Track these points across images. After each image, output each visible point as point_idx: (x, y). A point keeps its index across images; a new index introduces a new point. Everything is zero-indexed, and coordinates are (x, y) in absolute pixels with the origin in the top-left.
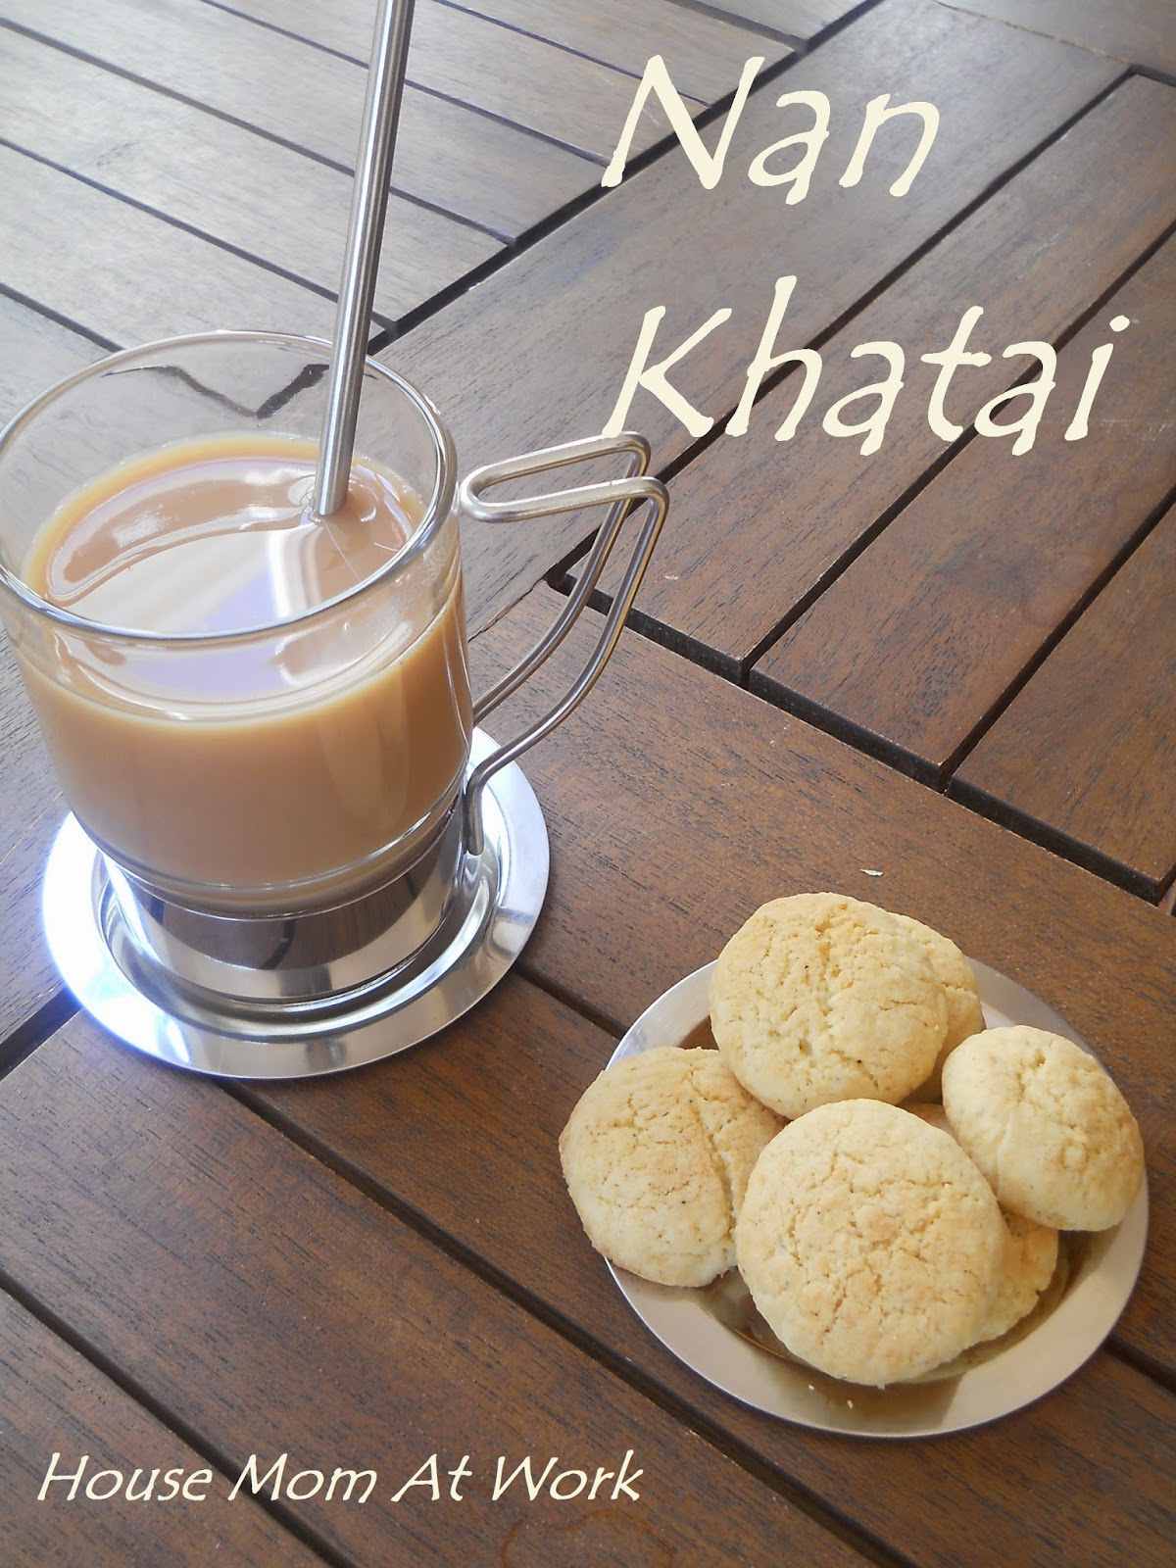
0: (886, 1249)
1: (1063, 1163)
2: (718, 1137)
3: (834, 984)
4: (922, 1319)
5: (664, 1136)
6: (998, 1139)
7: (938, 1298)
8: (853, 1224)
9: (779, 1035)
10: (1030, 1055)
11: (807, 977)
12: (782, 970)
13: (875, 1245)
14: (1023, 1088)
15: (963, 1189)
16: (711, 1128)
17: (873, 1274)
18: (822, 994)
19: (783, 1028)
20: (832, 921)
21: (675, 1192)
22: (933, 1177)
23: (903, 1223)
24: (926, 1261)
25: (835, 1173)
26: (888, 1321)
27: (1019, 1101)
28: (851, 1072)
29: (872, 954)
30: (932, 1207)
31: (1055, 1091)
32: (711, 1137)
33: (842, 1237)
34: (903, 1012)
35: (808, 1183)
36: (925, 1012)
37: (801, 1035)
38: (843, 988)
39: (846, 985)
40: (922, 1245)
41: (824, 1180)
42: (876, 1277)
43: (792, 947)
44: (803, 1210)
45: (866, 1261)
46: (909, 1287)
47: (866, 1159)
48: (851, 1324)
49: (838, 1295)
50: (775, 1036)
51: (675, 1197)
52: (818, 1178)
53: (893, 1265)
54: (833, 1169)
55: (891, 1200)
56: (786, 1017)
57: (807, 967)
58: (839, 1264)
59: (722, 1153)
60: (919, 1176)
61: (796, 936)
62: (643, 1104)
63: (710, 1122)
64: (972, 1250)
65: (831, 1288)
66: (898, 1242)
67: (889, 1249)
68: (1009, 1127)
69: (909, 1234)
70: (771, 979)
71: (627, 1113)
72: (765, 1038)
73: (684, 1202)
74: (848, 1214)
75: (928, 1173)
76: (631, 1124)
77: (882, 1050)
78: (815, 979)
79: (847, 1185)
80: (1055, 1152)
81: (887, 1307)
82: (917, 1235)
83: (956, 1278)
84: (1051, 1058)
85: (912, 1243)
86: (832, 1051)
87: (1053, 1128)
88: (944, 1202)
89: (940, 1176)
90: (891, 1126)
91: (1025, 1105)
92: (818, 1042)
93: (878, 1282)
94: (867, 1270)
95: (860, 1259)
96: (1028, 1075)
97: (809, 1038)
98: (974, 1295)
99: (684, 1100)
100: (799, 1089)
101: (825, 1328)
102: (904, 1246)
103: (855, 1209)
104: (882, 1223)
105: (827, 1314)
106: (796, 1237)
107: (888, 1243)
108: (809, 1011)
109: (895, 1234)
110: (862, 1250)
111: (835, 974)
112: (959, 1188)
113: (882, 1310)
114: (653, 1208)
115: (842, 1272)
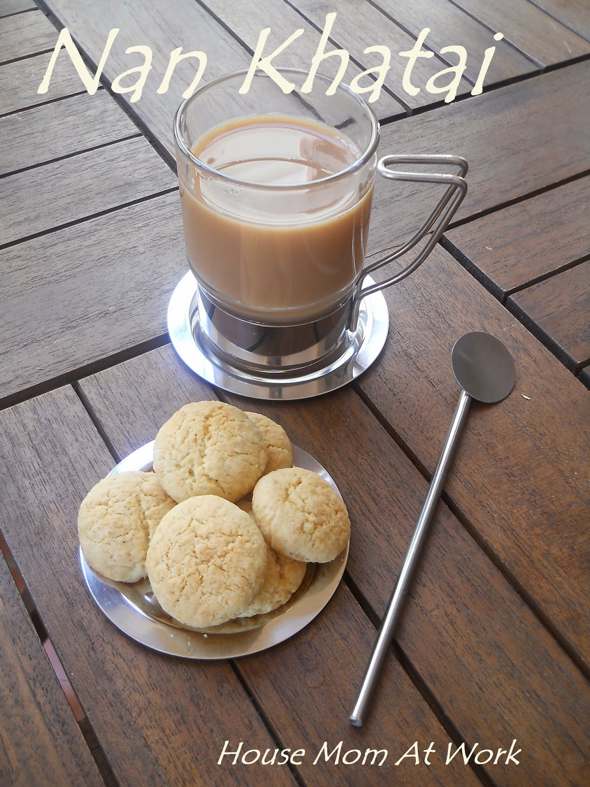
0: (207, 564)
1: (302, 529)
2: (147, 513)
3: (208, 443)
4: (220, 598)
5: (121, 510)
6: (272, 519)
7: (227, 588)
8: (194, 552)
9: (180, 466)
10: (295, 480)
11: (196, 440)
12: (185, 436)
13: (203, 561)
14: (288, 495)
15: (247, 538)
16: (144, 509)
17: (199, 575)
18: (202, 448)
19: (181, 464)
20: (213, 414)
21: (121, 537)
22: (234, 532)
23: (216, 552)
24: (225, 571)
25: (190, 528)
26: (204, 598)
27: (284, 501)
28: (212, 485)
29: (228, 430)
30: (230, 546)
31: (303, 497)
32: (144, 513)
33: (188, 557)
34: (239, 458)
35: (178, 532)
36: (252, 459)
37: (190, 467)
38: (212, 445)
39: (214, 444)
40: (223, 563)
41: (185, 531)
42: (201, 577)
43: (191, 426)
44: (173, 544)
45: (197, 570)
46: (215, 582)
47: (204, 522)
48: (188, 598)
49: (183, 584)
50: (179, 467)
51: (120, 539)
52: (183, 529)
53: (209, 571)
54: (189, 526)
55: (212, 542)
56: (183, 458)
57: (196, 435)
58: (185, 569)
59: (147, 520)
60: (227, 532)
61: (194, 420)
62: (114, 495)
63: (144, 505)
64: (246, 567)
65: (180, 580)
66: (212, 561)
67: (209, 564)
68: (277, 513)
69: (218, 558)
70: (179, 439)
71: (105, 498)
72: (173, 468)
73: (124, 542)
74: (192, 547)
75: (231, 530)
76: (107, 504)
77: (228, 475)
78: (199, 441)
79: (194, 534)
80: (299, 525)
81: (204, 591)
82: (222, 558)
83: (237, 579)
84: (305, 481)
85: (219, 562)
86: (203, 475)
87: (299, 514)
88: (237, 544)
89: (237, 532)
90: (219, 508)
91: (287, 503)
92: (197, 470)
93: (201, 579)
94: (197, 573)
95: (194, 568)
96: (291, 489)
97: (193, 469)
98: (246, 588)
99: (134, 495)
100: (187, 492)
101: (176, 600)
102: (215, 563)
103: (196, 544)
104: (207, 552)
105: (177, 593)
106: (169, 557)
107: (208, 561)
108: (194, 455)
109: (212, 557)
110: (196, 564)
111: (209, 438)
112: (246, 538)
113: (202, 593)
114: (109, 544)
115: (186, 573)
